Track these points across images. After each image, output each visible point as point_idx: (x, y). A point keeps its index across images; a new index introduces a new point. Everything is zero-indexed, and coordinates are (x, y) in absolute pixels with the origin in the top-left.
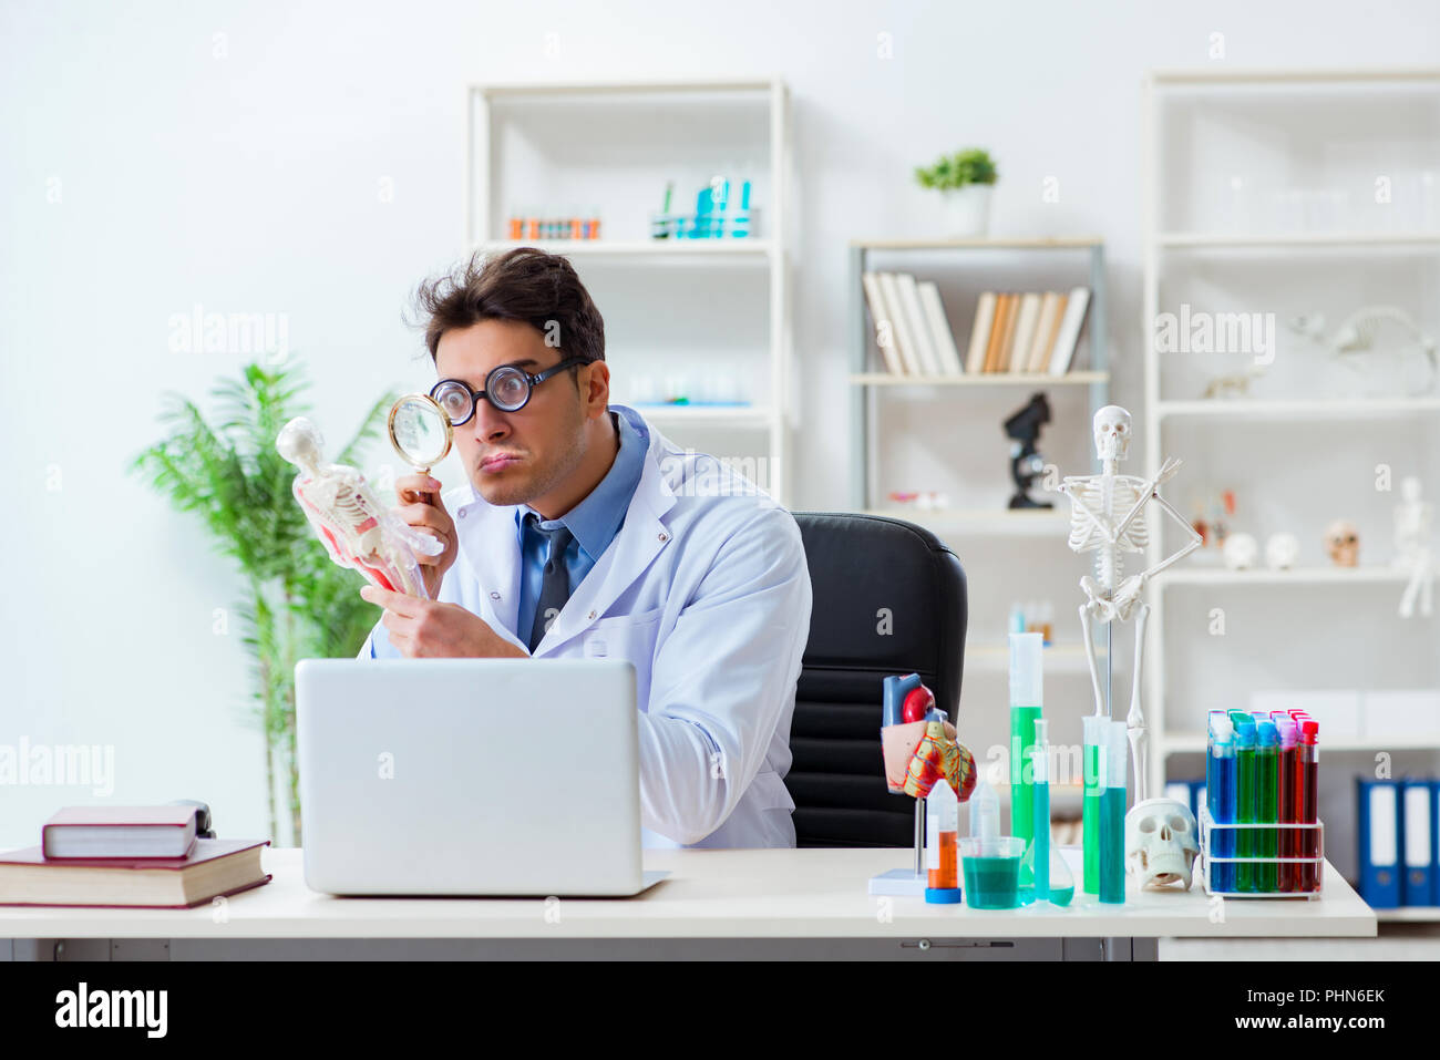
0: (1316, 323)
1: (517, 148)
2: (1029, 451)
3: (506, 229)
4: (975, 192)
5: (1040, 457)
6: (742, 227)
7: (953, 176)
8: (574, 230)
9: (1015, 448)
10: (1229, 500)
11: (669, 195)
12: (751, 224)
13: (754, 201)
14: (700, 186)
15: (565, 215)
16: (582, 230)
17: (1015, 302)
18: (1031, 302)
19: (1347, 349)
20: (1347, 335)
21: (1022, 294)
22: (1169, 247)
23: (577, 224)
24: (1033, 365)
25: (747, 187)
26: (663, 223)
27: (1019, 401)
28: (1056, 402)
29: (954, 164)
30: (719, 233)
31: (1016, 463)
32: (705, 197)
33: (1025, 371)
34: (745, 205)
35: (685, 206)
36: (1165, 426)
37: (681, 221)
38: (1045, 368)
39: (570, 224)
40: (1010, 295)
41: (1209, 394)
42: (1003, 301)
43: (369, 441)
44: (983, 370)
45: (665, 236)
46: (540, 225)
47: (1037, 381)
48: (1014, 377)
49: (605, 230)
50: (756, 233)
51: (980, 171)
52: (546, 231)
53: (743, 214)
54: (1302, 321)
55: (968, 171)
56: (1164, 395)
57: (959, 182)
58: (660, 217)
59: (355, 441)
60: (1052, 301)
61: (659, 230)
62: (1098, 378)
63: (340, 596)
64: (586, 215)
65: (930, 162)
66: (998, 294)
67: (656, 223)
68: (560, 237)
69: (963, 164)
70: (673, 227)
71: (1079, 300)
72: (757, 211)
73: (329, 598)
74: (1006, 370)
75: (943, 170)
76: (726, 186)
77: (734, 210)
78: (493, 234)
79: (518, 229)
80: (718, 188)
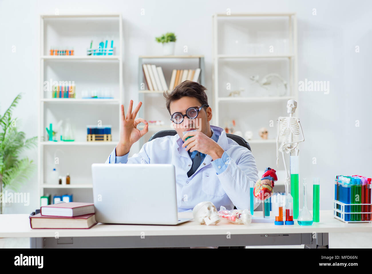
0: (257, 78)
1: (51, 32)
3: (48, 52)
4: (171, 44)
6: (111, 52)
7: (166, 40)
8: (67, 53)
10: (234, 122)
11: (91, 44)
12: (113, 51)
13: (114, 46)
14: (100, 42)
15: (64, 49)
16: (69, 53)
17: (182, 71)
18: (186, 72)
19: (265, 84)
20: (265, 80)
21: (183, 70)
22: (220, 58)
23: (68, 51)
25: (112, 42)
26: (90, 51)
29: (166, 37)
30: (105, 54)
32: (101, 44)
34: (112, 47)
35: (96, 46)
36: (221, 104)
37: (95, 51)
39: (66, 51)
40: (180, 70)
41: (230, 95)
42: (179, 71)
45: (90, 54)
46: (58, 52)
49: (75, 53)
50: (115, 54)
51: (172, 38)
52: (59, 53)
53: (111, 49)
54: (253, 77)
55: (169, 38)
56: (220, 96)
57: (167, 42)
58: (90, 49)
59: (10, 108)
60: (191, 72)
61: (89, 53)
63: (5, 149)
64: (70, 49)
65: (160, 36)
66: (177, 70)
67: (88, 51)
68: (63, 55)
69: (168, 37)
70: (93, 52)
71: (198, 71)
72: (115, 48)
73: (3, 149)
75: (163, 38)
76: (107, 42)
77: (109, 48)
78: (45, 54)
79: (52, 52)
80: (105, 42)
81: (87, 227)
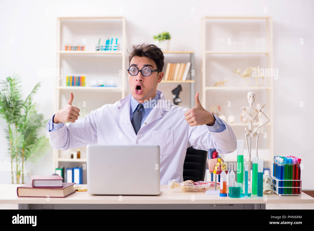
0: (239, 70)
1: (66, 31)
2: (177, 97)
3: (64, 48)
4: (166, 41)
5: (179, 98)
6: (116, 48)
7: (162, 38)
8: (79, 48)
9: (174, 96)
10: (219, 108)
11: (99, 41)
12: (118, 48)
13: (118, 43)
14: (106, 39)
15: (77, 45)
16: (81, 48)
17: (175, 65)
18: (178, 65)
19: (246, 76)
20: (245, 73)
21: (176, 63)
22: (208, 54)
23: (80, 47)
24: (179, 78)
25: (117, 39)
26: (98, 47)
27: (175, 86)
28: (183, 87)
29: (162, 35)
30: (111, 49)
31: (174, 100)
32: (108, 42)
33: (177, 80)
34: (116, 44)
35: (103, 43)
36: (207, 92)
37: (102, 47)
38: (181, 79)
39: (78, 47)
40: (174, 63)
41: (216, 85)
42: (172, 65)
43: (34, 94)
44: (168, 80)
45: (98, 50)
46: (72, 47)
47: (179, 82)
48: (175, 81)
49: (86, 48)
50: (118, 50)
51: (167, 37)
52: (73, 48)
53: (116, 45)
54: (236, 70)
55: (165, 37)
56: (207, 85)
57: (163, 39)
58: (98, 46)
59: (31, 94)
60: (183, 65)
61: (98, 48)
62: (192, 81)
63: (27, 128)
64: (81, 45)
65: (157, 34)
66: (171, 63)
67: (97, 47)
68: (76, 50)
69: (164, 35)
70: (100, 48)
71: (189, 64)
72: (119, 45)
73: (25, 128)
74: (173, 80)
75: (160, 36)
76: (112, 39)
77: (114, 44)
78: (61, 49)
79: (67, 48)
80: (110, 40)
81: (63, 196)
